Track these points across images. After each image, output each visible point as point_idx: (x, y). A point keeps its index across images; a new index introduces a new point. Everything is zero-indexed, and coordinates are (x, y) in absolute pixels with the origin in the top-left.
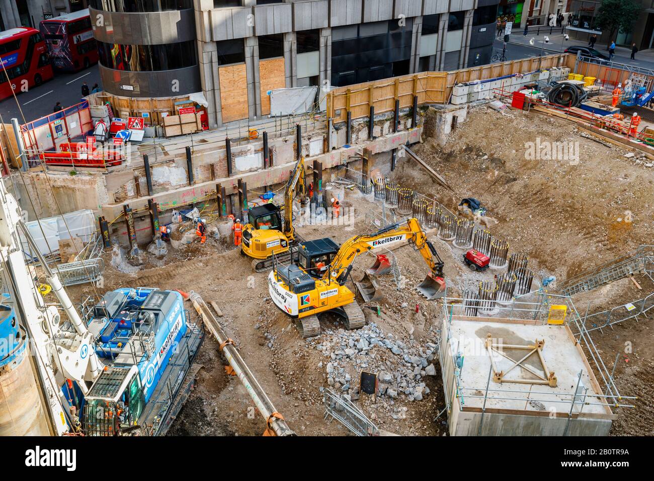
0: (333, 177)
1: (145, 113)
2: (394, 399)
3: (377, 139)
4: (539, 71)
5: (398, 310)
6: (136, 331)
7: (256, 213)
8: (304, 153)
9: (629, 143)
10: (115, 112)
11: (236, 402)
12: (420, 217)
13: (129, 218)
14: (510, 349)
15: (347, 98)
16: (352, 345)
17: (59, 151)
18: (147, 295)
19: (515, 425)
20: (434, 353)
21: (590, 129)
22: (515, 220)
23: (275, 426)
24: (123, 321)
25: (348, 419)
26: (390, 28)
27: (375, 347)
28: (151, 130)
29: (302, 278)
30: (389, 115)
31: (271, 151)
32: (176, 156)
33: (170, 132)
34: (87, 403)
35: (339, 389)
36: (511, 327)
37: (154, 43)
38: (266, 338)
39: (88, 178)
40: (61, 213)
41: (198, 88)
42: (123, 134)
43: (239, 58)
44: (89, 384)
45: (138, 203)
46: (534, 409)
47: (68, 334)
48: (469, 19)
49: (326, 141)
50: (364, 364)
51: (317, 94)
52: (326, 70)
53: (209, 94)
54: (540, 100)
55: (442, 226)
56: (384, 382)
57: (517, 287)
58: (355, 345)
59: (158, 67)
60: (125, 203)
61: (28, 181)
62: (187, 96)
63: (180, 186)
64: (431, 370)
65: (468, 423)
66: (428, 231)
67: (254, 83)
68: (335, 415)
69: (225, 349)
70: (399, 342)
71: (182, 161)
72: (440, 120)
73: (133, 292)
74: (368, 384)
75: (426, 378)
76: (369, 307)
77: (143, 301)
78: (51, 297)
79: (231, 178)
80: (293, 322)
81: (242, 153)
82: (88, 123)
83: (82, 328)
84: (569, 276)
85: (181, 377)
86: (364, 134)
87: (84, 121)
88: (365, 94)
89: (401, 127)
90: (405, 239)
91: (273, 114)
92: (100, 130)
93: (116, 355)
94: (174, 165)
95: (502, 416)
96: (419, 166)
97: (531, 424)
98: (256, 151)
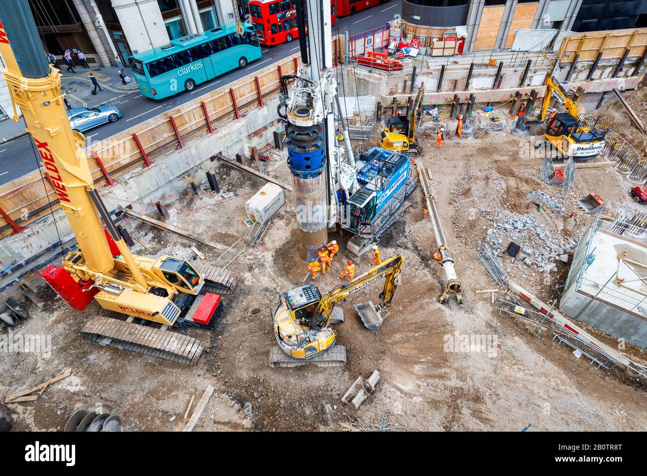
1: (423, 37)
2: (528, 266)
3: (594, 81)
6: (381, 173)
8: (527, 82)
10: (404, 35)
11: (424, 231)
13: (395, 106)
14: (641, 267)
15: (581, 42)
16: (511, 223)
17: (366, 56)
18: (390, 154)
19: (617, 317)
20: (572, 248)
23: (443, 252)
24: (374, 166)
25: (490, 265)
27: (527, 229)
28: (423, 50)
30: (615, 62)
31: (501, 77)
32: (434, 70)
33: (435, 53)
34: (348, 203)
35: (491, 246)
38: (455, 201)
39: (377, 76)
40: (358, 95)
41: (464, 22)
42: (406, 50)
44: (350, 194)
45: (402, 98)
46: (640, 314)
49: (548, 75)
50: (515, 237)
51: (555, 37)
52: (571, 17)
53: (470, 28)
55: (623, 161)
56: (525, 253)
58: (513, 224)
59: (440, 4)
60: (395, 96)
61: (346, 72)
62: (454, 27)
63: (431, 91)
64: (565, 258)
65: (578, 300)
66: (608, 162)
67: (507, 22)
68: (482, 260)
69: (428, 200)
70: (548, 233)
71: (437, 74)
73: (383, 151)
74: (513, 250)
75: (558, 262)
76: (534, 203)
77: (388, 157)
78: (343, 142)
79: (466, 92)
81: (479, 75)
82: (387, 40)
83: (353, 163)
85: (397, 206)
86: (583, 75)
87: (385, 38)
88: (599, 42)
89: (621, 74)
91: (513, 49)
92: (392, 46)
93: (367, 183)
94: (431, 76)
95: (608, 307)
96: (624, 109)
97: (632, 321)
98: (490, 76)
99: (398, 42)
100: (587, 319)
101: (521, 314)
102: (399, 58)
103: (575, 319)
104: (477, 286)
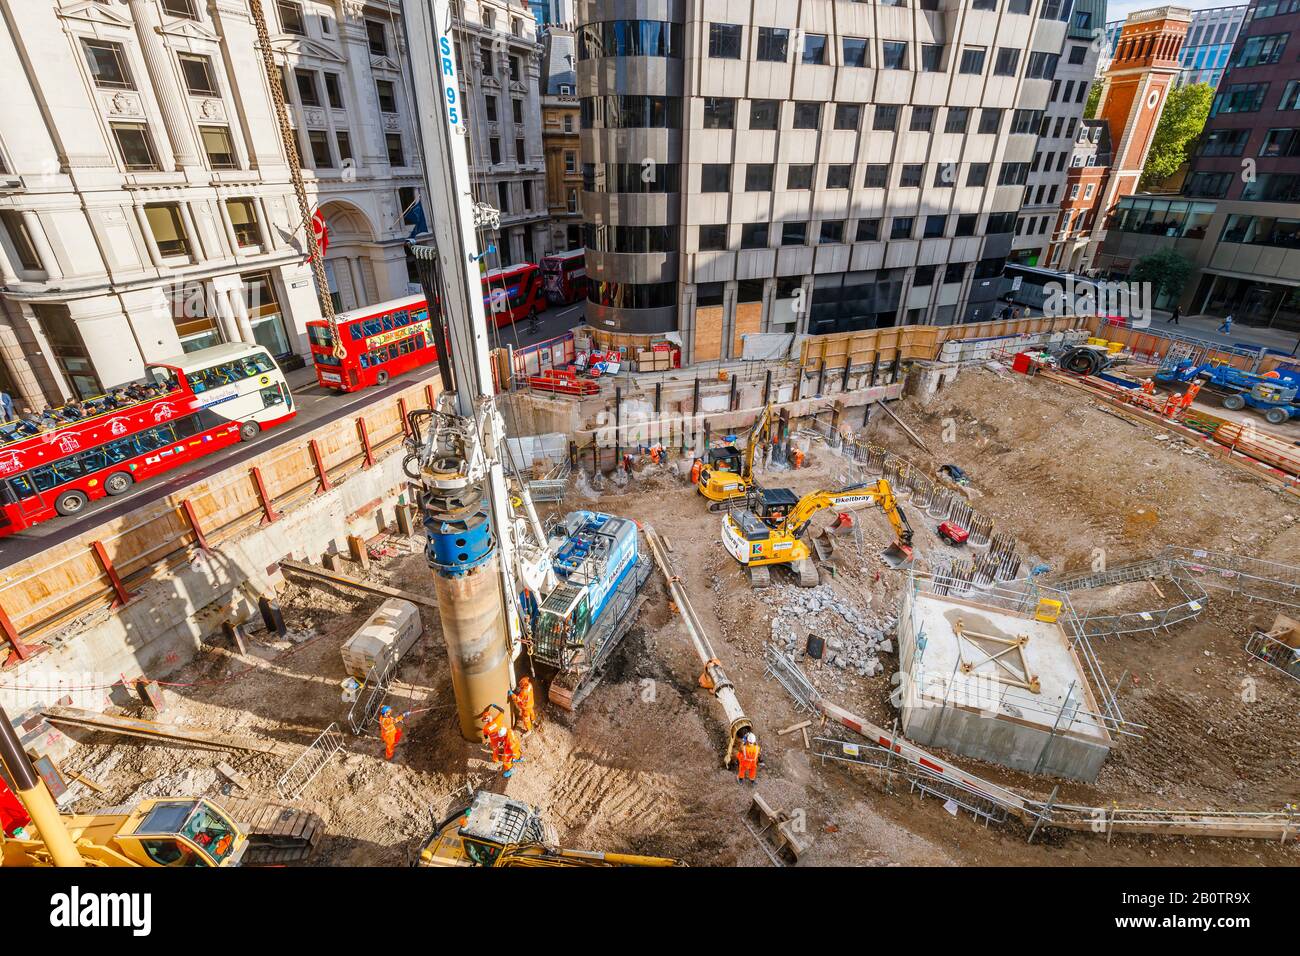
0: (800, 426)
1: (623, 348)
2: (842, 669)
3: (851, 392)
4: (1050, 332)
5: (856, 575)
6: (591, 553)
7: (717, 454)
8: (772, 399)
9: (1162, 423)
10: (596, 346)
11: (676, 640)
12: (891, 479)
14: (985, 639)
15: (823, 347)
16: (801, 603)
17: (543, 376)
18: (604, 520)
19: (982, 726)
20: (892, 628)
21: (1111, 402)
22: (1005, 495)
23: (712, 671)
24: (580, 542)
25: (789, 679)
26: (878, 278)
27: (826, 609)
28: (627, 364)
29: (756, 526)
30: (868, 368)
31: (738, 394)
32: (646, 391)
33: (643, 367)
34: (539, 614)
35: (782, 647)
36: (988, 615)
37: (639, 282)
38: (713, 581)
39: (565, 404)
40: (538, 434)
41: (675, 327)
42: (601, 366)
43: (718, 300)
44: (544, 596)
46: (1008, 714)
47: (531, 546)
48: (970, 272)
49: (796, 389)
50: (813, 626)
51: (792, 341)
52: (804, 318)
53: (685, 334)
54: (1049, 364)
55: (915, 491)
56: (832, 648)
57: (999, 571)
58: (805, 604)
59: (640, 305)
61: (514, 402)
62: (663, 334)
64: (887, 646)
65: (925, 711)
66: (899, 495)
67: (729, 325)
68: (775, 673)
69: (672, 585)
70: (854, 610)
71: (651, 396)
72: (925, 378)
73: (592, 516)
74: (814, 648)
75: (880, 654)
76: (824, 567)
77: (600, 526)
78: (521, 510)
80: (743, 569)
81: (709, 394)
82: (571, 353)
83: (544, 543)
84: (1067, 567)
85: (627, 605)
86: (837, 386)
87: (568, 351)
88: (843, 346)
89: (880, 381)
90: (871, 500)
91: (745, 358)
92: (581, 360)
93: (570, 573)
94: (644, 398)
95: (966, 714)
96: (896, 424)
97: (1003, 730)
98: (724, 393)
99: (588, 355)
100: (946, 742)
101: (854, 758)
102: (592, 377)
103: (928, 745)
104: (779, 722)
